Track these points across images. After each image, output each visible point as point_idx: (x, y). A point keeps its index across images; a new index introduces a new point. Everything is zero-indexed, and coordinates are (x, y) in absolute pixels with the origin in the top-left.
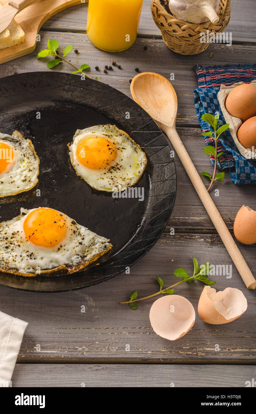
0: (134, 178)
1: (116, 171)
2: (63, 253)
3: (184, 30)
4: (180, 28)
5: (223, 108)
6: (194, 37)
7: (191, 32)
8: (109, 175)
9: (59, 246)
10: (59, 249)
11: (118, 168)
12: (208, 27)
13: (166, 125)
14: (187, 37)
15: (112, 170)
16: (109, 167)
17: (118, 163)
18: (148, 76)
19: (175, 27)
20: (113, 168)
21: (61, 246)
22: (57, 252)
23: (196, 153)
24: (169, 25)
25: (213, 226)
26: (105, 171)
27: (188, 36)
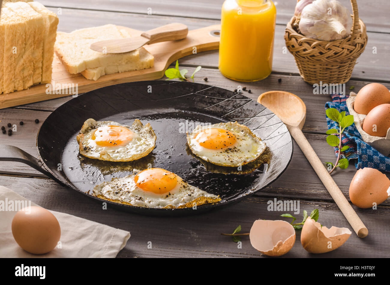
0: (251, 158)
1: (234, 152)
2: (171, 200)
3: (314, 48)
4: (310, 45)
5: (351, 108)
6: (325, 54)
7: (321, 49)
8: (226, 154)
9: (168, 194)
10: (167, 196)
11: (235, 151)
12: (339, 45)
13: (291, 125)
14: (318, 56)
15: (229, 151)
16: (226, 148)
17: (236, 147)
18: (277, 94)
19: (306, 46)
20: (230, 149)
21: (170, 194)
22: (165, 198)
23: (321, 151)
24: (300, 44)
25: (331, 196)
26: (221, 151)
27: (319, 54)
